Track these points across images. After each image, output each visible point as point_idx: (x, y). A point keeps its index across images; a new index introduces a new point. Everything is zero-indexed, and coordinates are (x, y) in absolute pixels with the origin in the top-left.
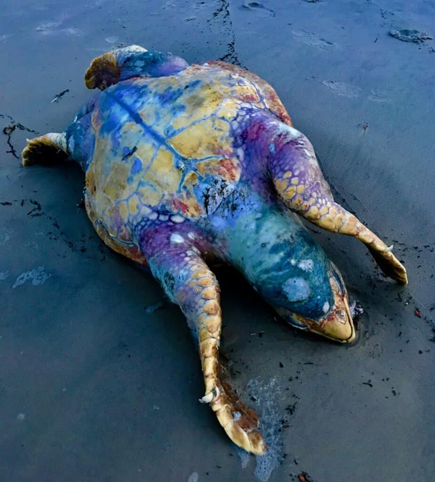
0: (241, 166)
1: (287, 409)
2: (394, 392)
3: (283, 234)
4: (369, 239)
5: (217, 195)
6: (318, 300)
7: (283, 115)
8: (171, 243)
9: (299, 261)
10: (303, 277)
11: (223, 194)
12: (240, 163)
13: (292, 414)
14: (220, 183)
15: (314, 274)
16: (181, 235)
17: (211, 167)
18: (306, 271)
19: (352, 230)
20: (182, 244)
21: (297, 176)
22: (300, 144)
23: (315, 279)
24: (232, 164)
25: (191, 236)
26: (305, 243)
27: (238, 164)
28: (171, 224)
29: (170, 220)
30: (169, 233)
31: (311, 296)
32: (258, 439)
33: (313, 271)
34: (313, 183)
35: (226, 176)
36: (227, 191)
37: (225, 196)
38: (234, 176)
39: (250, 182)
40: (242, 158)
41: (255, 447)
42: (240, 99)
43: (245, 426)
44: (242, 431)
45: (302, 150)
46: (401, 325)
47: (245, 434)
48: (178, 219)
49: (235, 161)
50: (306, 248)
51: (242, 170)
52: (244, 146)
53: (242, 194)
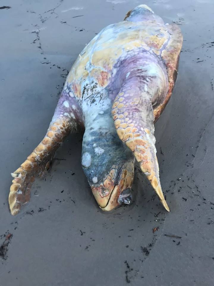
0: (111, 80)
1: (40, 208)
2: (87, 247)
3: (103, 129)
4: (138, 159)
5: (89, 90)
6: (92, 172)
7: (169, 65)
8: (63, 105)
9: (97, 147)
10: (91, 155)
11: (93, 91)
12: (111, 77)
13: (39, 212)
14: (94, 84)
15: (98, 158)
16: (69, 104)
17: (96, 73)
18: (96, 154)
19: (131, 147)
20: (67, 108)
21: (125, 97)
22: (146, 80)
23: (97, 160)
24: (107, 76)
25: (74, 107)
26: (110, 141)
27: (110, 78)
28: (68, 95)
29: (69, 93)
30: (65, 99)
31: (89, 168)
32: (17, 208)
33: (99, 156)
34: (131, 107)
35: (99, 82)
36: (95, 90)
37: (94, 93)
38: (104, 84)
39: (110, 92)
40: (113, 75)
41: (13, 209)
42: (147, 43)
43: (19, 199)
44: (16, 199)
45: (144, 84)
46: (138, 227)
47: (15, 201)
48: (71, 94)
49: (110, 76)
50: (108, 143)
51: (110, 83)
52: (118, 69)
53: (102, 96)
